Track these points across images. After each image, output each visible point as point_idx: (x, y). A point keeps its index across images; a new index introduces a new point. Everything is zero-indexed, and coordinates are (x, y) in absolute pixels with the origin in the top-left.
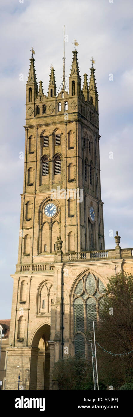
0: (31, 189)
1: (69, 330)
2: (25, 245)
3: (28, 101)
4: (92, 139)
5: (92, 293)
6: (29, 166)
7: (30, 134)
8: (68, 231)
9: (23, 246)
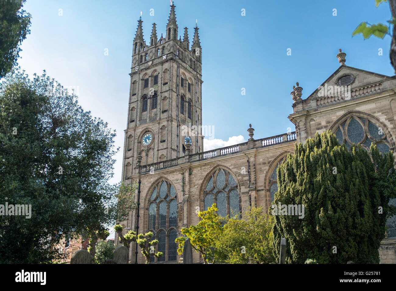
0: (132, 125)
1: (142, 229)
2: (127, 171)
3: (134, 53)
4: (192, 81)
5: (164, 197)
6: (132, 105)
7: (134, 80)
8: (160, 155)
9: (125, 172)
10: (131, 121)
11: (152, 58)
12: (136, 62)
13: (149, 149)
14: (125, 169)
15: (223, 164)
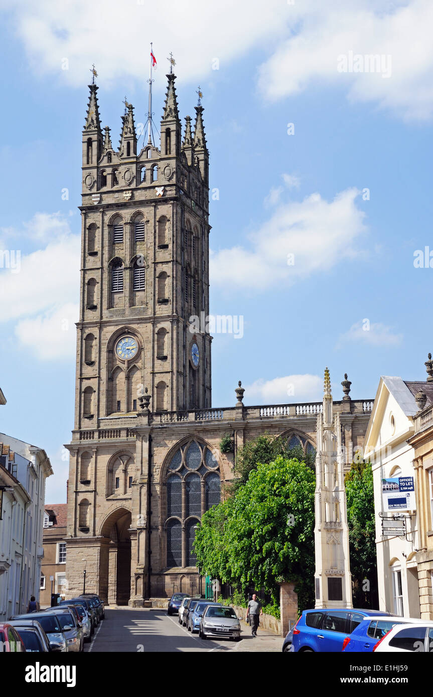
0: (93, 314)
2: (85, 402)
3: (85, 163)
4: (198, 231)
5: (195, 467)
6: (89, 276)
7: (89, 221)
8: (157, 381)
9: (82, 404)
10: (88, 305)
11: (130, 183)
12: (94, 183)
13: (132, 366)
14: (83, 398)
15: (300, 429)
